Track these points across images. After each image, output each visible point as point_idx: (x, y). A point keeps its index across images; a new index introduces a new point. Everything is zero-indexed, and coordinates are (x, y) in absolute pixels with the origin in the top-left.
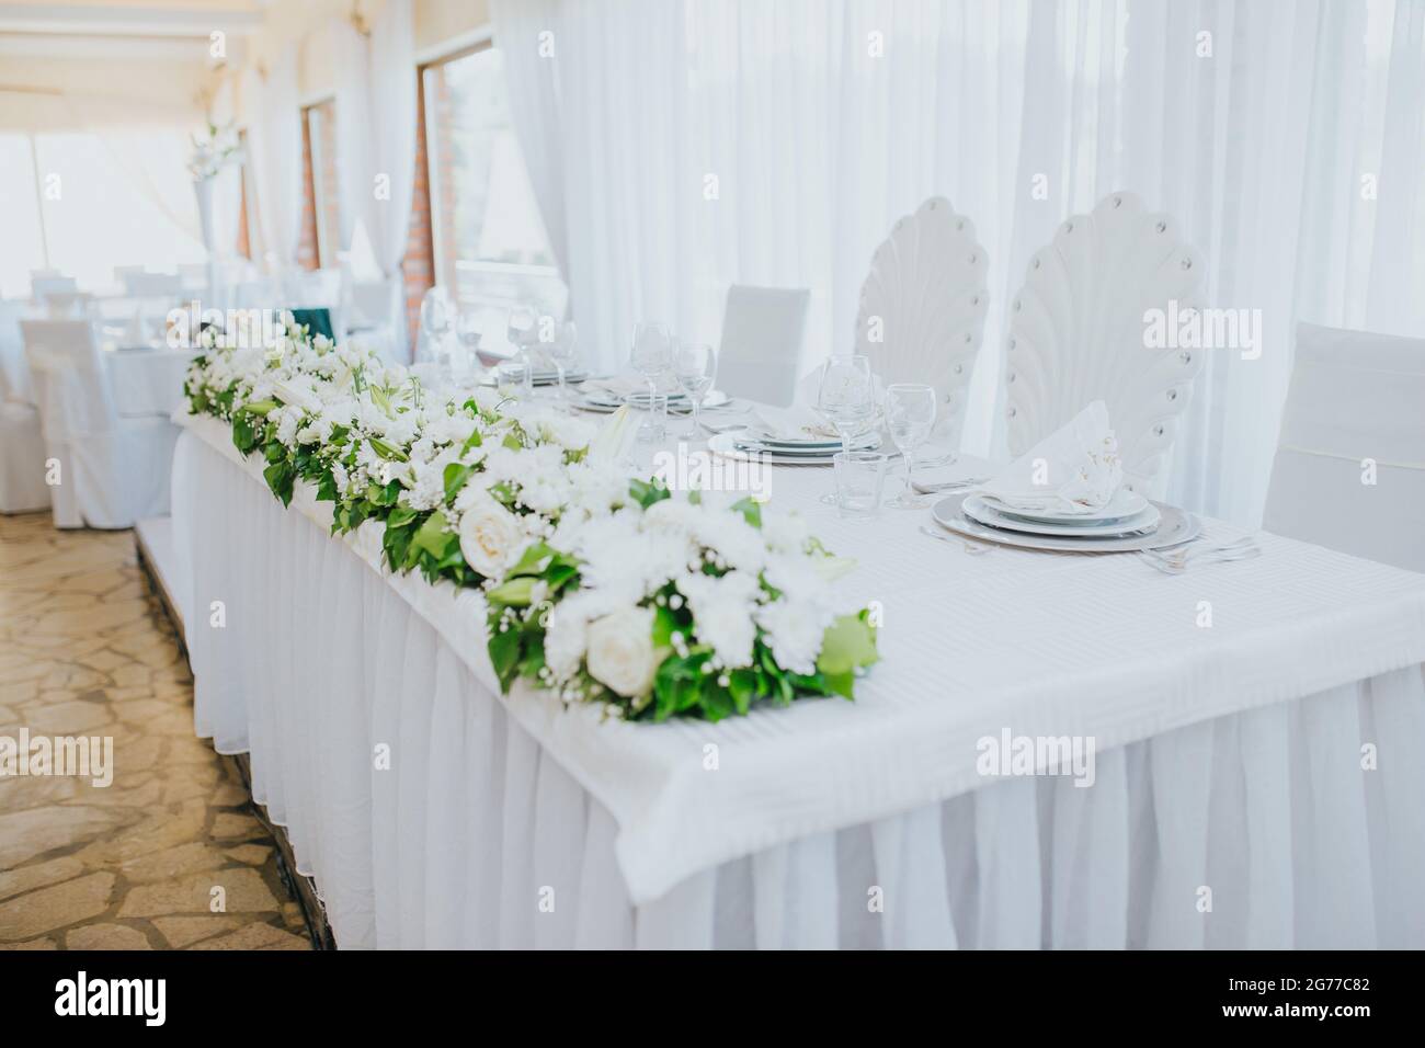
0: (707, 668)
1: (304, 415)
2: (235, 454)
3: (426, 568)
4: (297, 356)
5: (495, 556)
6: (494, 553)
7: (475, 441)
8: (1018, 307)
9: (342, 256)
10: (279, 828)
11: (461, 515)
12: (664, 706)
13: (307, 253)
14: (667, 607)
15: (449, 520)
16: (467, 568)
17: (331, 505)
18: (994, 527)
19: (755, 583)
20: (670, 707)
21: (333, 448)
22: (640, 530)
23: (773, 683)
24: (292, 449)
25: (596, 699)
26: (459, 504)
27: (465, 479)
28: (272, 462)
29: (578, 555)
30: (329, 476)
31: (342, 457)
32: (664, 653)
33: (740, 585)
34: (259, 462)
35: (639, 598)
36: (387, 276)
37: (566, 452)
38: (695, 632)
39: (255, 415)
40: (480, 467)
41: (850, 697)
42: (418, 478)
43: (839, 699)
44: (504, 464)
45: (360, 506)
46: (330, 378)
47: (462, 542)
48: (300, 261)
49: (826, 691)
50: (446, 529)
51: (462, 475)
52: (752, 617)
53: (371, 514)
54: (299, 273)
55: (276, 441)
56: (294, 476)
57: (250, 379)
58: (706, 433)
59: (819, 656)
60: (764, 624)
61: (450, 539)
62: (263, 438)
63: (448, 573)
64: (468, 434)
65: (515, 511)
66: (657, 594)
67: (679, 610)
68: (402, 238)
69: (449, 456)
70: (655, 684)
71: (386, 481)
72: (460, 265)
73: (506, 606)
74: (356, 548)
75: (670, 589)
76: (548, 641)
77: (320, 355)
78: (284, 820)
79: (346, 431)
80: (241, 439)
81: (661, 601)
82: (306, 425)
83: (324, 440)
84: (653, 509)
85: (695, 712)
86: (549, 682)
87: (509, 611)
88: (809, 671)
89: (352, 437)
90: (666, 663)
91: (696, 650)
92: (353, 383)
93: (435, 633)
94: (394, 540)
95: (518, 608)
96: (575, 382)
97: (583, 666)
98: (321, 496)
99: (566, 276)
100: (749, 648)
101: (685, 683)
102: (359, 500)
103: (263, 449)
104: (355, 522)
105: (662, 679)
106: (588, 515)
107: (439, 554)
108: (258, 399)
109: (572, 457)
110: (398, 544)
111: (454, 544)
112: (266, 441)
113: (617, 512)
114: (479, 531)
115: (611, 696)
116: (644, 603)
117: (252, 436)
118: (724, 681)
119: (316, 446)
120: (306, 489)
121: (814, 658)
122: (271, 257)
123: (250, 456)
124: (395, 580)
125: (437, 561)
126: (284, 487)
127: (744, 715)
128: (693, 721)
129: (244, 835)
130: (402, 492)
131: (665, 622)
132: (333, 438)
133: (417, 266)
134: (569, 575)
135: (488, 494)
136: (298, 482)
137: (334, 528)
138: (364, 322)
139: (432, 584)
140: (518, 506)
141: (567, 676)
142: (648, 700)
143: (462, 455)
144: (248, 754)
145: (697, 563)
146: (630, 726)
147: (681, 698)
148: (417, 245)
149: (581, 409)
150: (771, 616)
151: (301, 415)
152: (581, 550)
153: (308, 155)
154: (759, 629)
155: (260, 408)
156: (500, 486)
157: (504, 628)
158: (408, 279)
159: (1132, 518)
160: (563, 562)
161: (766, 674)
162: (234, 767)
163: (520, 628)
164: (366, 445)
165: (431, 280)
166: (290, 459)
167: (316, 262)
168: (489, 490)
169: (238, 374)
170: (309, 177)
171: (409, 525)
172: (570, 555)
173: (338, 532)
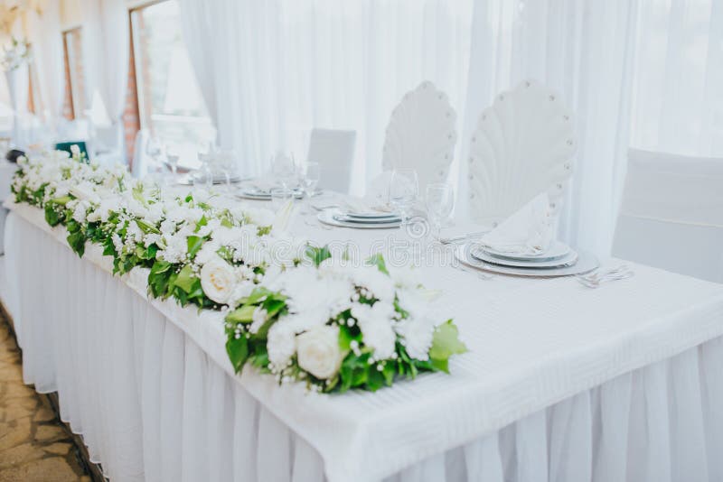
0: (371, 361)
1: (90, 205)
2: (46, 226)
3: (178, 297)
4: (82, 171)
5: (222, 291)
6: (221, 288)
7: (204, 222)
8: (474, 140)
9: (87, 112)
10: (77, 435)
11: (201, 267)
12: (345, 384)
13: (68, 111)
14: (346, 325)
15: (193, 270)
16: (205, 298)
17: (111, 258)
18: (491, 263)
19: (393, 308)
20: (349, 384)
21: (111, 225)
22: (319, 278)
23: (407, 366)
24: (84, 225)
25: (304, 379)
26: (198, 260)
27: (200, 245)
28: (71, 232)
29: (283, 293)
30: (110, 241)
31: (117, 230)
32: (345, 353)
33: (384, 309)
34: (63, 233)
35: (327, 320)
36: (114, 123)
37: (259, 228)
38: (364, 340)
39: (59, 205)
40: (208, 238)
41: (447, 372)
42: (168, 243)
43: (441, 373)
44: (223, 236)
45: (131, 259)
46: (101, 183)
47: (202, 282)
48: (64, 115)
49: (434, 368)
50: (192, 275)
51: (199, 243)
52: (393, 328)
53: (138, 264)
54: (64, 122)
55: (73, 220)
56: (86, 240)
57: (53, 184)
58: (315, 211)
59: (430, 349)
60: (401, 332)
61: (195, 281)
62: (64, 218)
63: (194, 301)
64: (199, 218)
65: (233, 264)
66: (339, 316)
67: (352, 328)
68: (122, 103)
69: (186, 231)
70: (341, 371)
71: (147, 245)
72: (154, 117)
73: (238, 323)
74: (128, 283)
75: (347, 314)
76: (269, 346)
77: (94, 169)
78: (80, 431)
79: (117, 215)
80: (50, 218)
81: (342, 322)
82: (92, 211)
83: (104, 220)
84: (323, 264)
85: (363, 387)
86: (274, 371)
87: (240, 326)
88: (425, 358)
89: (123, 219)
90: (346, 359)
91: (365, 350)
92: (118, 186)
93: (183, 334)
94: (157, 280)
95: (245, 324)
96: (234, 182)
97: (295, 360)
98: (106, 253)
99: (216, 124)
100: (393, 347)
101: (358, 371)
102: (130, 256)
103: (64, 224)
104: (128, 268)
105: (345, 369)
106: (284, 268)
107: (189, 291)
108: (60, 195)
109: (263, 232)
110: (159, 283)
111: (197, 284)
112: (67, 220)
113: (299, 265)
114: (212, 276)
115: (312, 379)
116: (329, 323)
117: (57, 217)
118: (380, 368)
119: (99, 223)
120: (94, 249)
121: (427, 350)
122: (47, 113)
123: (56, 228)
124: (157, 303)
125: (187, 294)
126: (79, 247)
127: (390, 386)
128: (361, 391)
129: (54, 438)
130: (158, 251)
131: (344, 335)
132: (111, 219)
133: (131, 118)
134: (281, 306)
135: (217, 255)
136: (88, 244)
137: (115, 271)
138: (103, 147)
139: (182, 307)
140: (235, 261)
141: (284, 367)
142: (336, 380)
143: (196, 231)
144: (56, 393)
145: (356, 297)
146: (325, 397)
147: (355, 378)
148: (130, 106)
149: (241, 198)
150: (403, 327)
151: (89, 205)
152: (284, 290)
153: (66, 58)
154: (397, 335)
155: (61, 201)
156: (223, 249)
157: (238, 337)
158: (126, 125)
159: (561, 257)
160: (275, 298)
161: (403, 362)
162: (47, 400)
163: (248, 336)
164: (133, 224)
165: (138, 126)
166: (83, 231)
167: (73, 116)
168: (217, 252)
169: (46, 181)
170: (68, 70)
171: (167, 272)
172: (279, 293)
173: (117, 274)
